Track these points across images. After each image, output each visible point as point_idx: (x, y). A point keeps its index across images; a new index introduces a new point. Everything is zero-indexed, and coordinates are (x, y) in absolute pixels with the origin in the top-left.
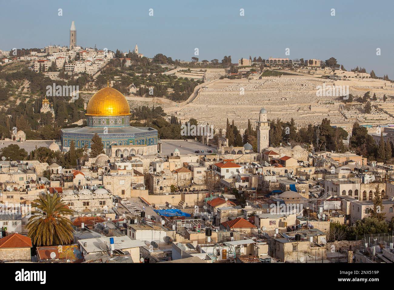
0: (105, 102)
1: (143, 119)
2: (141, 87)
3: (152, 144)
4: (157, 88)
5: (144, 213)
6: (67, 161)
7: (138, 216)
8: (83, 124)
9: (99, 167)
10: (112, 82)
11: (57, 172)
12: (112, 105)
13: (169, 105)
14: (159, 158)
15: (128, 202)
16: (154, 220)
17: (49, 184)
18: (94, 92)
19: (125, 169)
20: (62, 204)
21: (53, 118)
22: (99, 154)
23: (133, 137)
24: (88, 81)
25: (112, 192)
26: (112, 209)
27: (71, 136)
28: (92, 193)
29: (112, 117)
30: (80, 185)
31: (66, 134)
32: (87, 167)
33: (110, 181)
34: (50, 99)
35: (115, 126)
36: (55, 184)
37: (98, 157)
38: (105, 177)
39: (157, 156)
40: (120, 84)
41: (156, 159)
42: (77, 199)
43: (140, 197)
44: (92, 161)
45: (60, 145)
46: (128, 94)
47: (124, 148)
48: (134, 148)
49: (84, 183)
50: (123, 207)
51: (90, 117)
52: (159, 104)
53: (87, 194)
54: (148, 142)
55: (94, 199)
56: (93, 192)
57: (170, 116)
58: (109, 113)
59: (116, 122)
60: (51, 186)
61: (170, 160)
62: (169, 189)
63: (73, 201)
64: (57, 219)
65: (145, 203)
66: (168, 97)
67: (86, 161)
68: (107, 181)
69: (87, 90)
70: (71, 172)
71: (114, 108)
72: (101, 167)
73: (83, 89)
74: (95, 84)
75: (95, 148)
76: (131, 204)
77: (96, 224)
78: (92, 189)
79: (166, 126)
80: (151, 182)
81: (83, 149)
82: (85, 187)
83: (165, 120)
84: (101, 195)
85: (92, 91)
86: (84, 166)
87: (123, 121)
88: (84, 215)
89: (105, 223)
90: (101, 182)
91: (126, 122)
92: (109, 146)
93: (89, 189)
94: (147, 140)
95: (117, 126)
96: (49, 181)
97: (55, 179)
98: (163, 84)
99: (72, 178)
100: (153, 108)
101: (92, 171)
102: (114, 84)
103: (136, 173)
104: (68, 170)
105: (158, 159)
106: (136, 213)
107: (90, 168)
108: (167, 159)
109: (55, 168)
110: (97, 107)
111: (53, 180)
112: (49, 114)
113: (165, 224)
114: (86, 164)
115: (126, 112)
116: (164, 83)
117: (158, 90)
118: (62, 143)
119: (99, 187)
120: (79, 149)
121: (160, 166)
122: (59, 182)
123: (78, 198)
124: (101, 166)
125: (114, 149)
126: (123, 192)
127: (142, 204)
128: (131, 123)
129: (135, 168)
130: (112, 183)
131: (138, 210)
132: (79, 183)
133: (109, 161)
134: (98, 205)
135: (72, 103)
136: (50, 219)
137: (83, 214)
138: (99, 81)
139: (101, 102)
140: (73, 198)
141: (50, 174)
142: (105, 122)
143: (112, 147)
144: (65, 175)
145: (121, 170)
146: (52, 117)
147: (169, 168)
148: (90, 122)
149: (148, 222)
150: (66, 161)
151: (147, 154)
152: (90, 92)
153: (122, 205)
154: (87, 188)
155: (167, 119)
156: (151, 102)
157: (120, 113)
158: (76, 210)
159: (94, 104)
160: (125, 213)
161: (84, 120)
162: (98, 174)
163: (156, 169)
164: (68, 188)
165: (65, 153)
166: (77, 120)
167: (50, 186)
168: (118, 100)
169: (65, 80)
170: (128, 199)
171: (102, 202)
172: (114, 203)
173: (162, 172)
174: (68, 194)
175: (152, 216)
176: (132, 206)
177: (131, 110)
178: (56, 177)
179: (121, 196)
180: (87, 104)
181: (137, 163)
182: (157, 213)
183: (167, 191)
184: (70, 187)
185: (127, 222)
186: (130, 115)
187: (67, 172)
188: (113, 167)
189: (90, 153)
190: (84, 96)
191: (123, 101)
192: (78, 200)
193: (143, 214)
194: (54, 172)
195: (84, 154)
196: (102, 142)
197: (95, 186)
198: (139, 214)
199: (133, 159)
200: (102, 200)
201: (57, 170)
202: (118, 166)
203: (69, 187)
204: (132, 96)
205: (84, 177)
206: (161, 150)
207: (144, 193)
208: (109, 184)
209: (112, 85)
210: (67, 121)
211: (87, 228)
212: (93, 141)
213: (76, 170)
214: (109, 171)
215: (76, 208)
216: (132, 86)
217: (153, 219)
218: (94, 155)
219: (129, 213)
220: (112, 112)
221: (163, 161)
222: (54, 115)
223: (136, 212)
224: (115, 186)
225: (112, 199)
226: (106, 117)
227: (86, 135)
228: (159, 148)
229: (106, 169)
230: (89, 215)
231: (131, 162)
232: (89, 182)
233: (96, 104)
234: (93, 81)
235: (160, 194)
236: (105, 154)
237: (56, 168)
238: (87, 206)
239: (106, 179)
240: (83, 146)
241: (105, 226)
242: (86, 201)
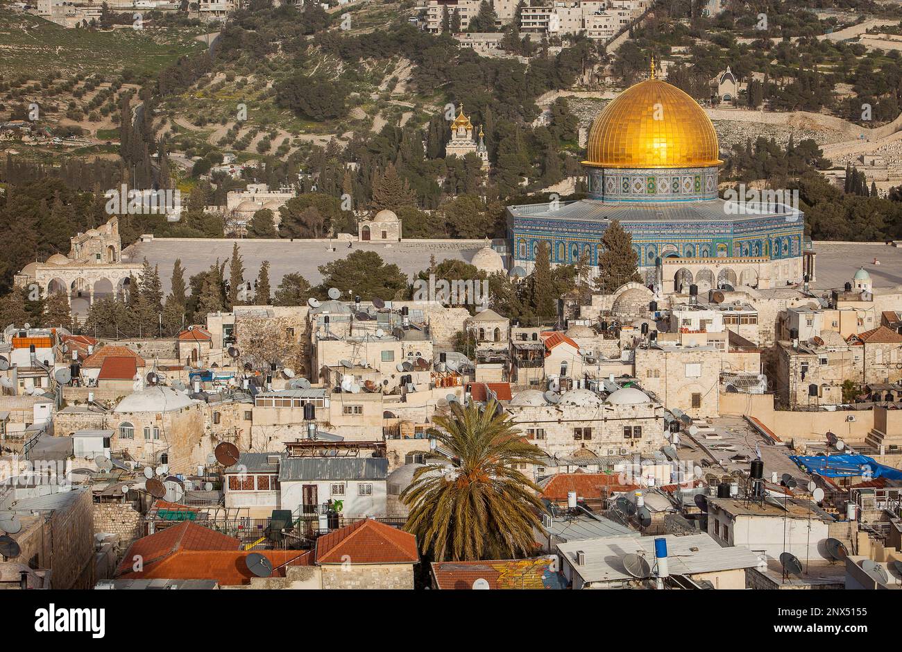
0: (642, 126)
1: (758, 178)
2: (754, 78)
3: (786, 253)
4: (804, 82)
5: (761, 465)
6: (526, 302)
7: (740, 473)
8: (574, 192)
9: (623, 321)
10: (664, 64)
11: (496, 336)
12: (664, 135)
13: (840, 136)
14: (806, 296)
15: (712, 430)
16: (791, 488)
17: (471, 372)
18: (609, 95)
19: (702, 330)
20: (509, 434)
21: (483, 173)
22: (624, 283)
23: (729, 231)
24: (592, 63)
25: (663, 399)
26: (662, 450)
27: (538, 228)
28: (600, 401)
29: (663, 172)
30: (563, 377)
31: (524, 221)
32: (587, 323)
33: (657, 366)
34: (476, 115)
35: (673, 200)
36: (489, 374)
37: (619, 292)
38: (640, 354)
39: (802, 290)
40: (689, 69)
41: (797, 299)
42: (555, 418)
43: (748, 415)
44: (601, 303)
45: (505, 254)
46: (715, 102)
47: (701, 267)
48: (731, 266)
49: (577, 370)
50: (694, 445)
51: (597, 171)
52: (808, 132)
53: (587, 403)
54: (773, 249)
55: (606, 420)
56: (604, 399)
57: (843, 169)
58: (655, 159)
59: (675, 185)
60: (478, 380)
61: (840, 304)
62: (837, 393)
63: (542, 426)
64: (494, 477)
65: (762, 435)
66: (836, 113)
67: (584, 305)
68: (646, 365)
69: (588, 89)
70: (539, 337)
71: (671, 145)
72: (629, 324)
73: (575, 85)
74: (612, 70)
75: (610, 266)
76: (721, 438)
77: (612, 495)
78: (602, 389)
79: (830, 200)
80: (784, 370)
81: (576, 267)
82: (579, 384)
83: (828, 181)
84: (628, 408)
85: (603, 92)
86: (576, 318)
87: (697, 182)
88: (576, 468)
89: (638, 493)
90: (627, 370)
91: (707, 186)
92: (654, 259)
93: (594, 390)
94: (770, 243)
95: (679, 200)
96: (471, 363)
97: (488, 357)
98: (822, 69)
99: (542, 354)
100: (791, 142)
101: (601, 336)
102: (669, 69)
103: (737, 342)
104: (529, 331)
105: (805, 302)
106: (733, 466)
107: (595, 326)
108: (832, 302)
109: (489, 325)
110: (618, 140)
111: (482, 361)
112: (471, 159)
113: (825, 500)
114: (583, 314)
115: (706, 155)
116: (824, 68)
117: (804, 89)
118: (511, 249)
119: (624, 384)
120: (563, 268)
121: (809, 323)
122: (500, 366)
123: (559, 416)
124: (630, 320)
125: (669, 269)
126: (696, 400)
127: (754, 439)
128: (720, 189)
129: (734, 328)
130: (663, 371)
131: (742, 454)
132: (563, 371)
133: (653, 306)
134: (619, 436)
135: (542, 127)
136: (474, 479)
137: (573, 463)
138: (624, 60)
139: (631, 127)
140: (543, 415)
141: (474, 343)
142: (644, 187)
143: (663, 262)
144: (519, 345)
145: (689, 332)
146: (482, 169)
147: (837, 329)
148: (596, 185)
149: (774, 494)
150: (522, 302)
151: (772, 284)
152: (597, 95)
153: (692, 438)
154: (587, 386)
155: (833, 177)
156: (782, 125)
157: (689, 160)
158: (552, 451)
159: (609, 130)
160: (700, 463)
161: (578, 179)
162: (619, 345)
163: (797, 332)
164: (529, 384)
165: (521, 278)
166: (556, 181)
167: (474, 379)
168: (684, 120)
169: (520, 57)
170: (710, 421)
171: (631, 427)
172: (667, 433)
173: (817, 342)
174: (529, 404)
175: (784, 475)
176: (723, 443)
177: (722, 150)
178: (491, 351)
179: (691, 413)
180: (588, 130)
181: (739, 312)
182: (800, 467)
183: (831, 398)
184: (534, 384)
185: (708, 491)
186: (719, 167)
187: (524, 337)
188: (667, 324)
189: (596, 280)
190: (580, 106)
191: (699, 123)
192: (559, 421)
193: (757, 469)
194: (487, 337)
195: (577, 283)
196: (633, 248)
197: (612, 379)
198: (745, 468)
199: (729, 299)
200: (633, 424)
201: (497, 330)
202: (680, 322)
203: (532, 383)
204: (725, 108)
205: (579, 353)
206: (814, 274)
207: (759, 404)
208: (653, 373)
209: (664, 74)
210: (526, 183)
211: (586, 507)
212: (607, 243)
213: (555, 330)
214: (653, 336)
215: (553, 445)
216: (727, 76)
217: (786, 482)
218: (608, 286)
219: (714, 465)
220: (664, 154)
221: (820, 308)
222: (486, 165)
223: (734, 461)
224: (670, 380)
225: (661, 421)
226: (647, 172)
227: (583, 224)
228: (808, 267)
229: (645, 329)
230: (592, 469)
231: (721, 309)
232: (591, 369)
233: (614, 129)
234: (606, 61)
235: (808, 409)
236: (641, 282)
237: (494, 326)
238: (586, 442)
239: (646, 360)
240: (575, 259)
241: (641, 503)
242: (583, 426)
